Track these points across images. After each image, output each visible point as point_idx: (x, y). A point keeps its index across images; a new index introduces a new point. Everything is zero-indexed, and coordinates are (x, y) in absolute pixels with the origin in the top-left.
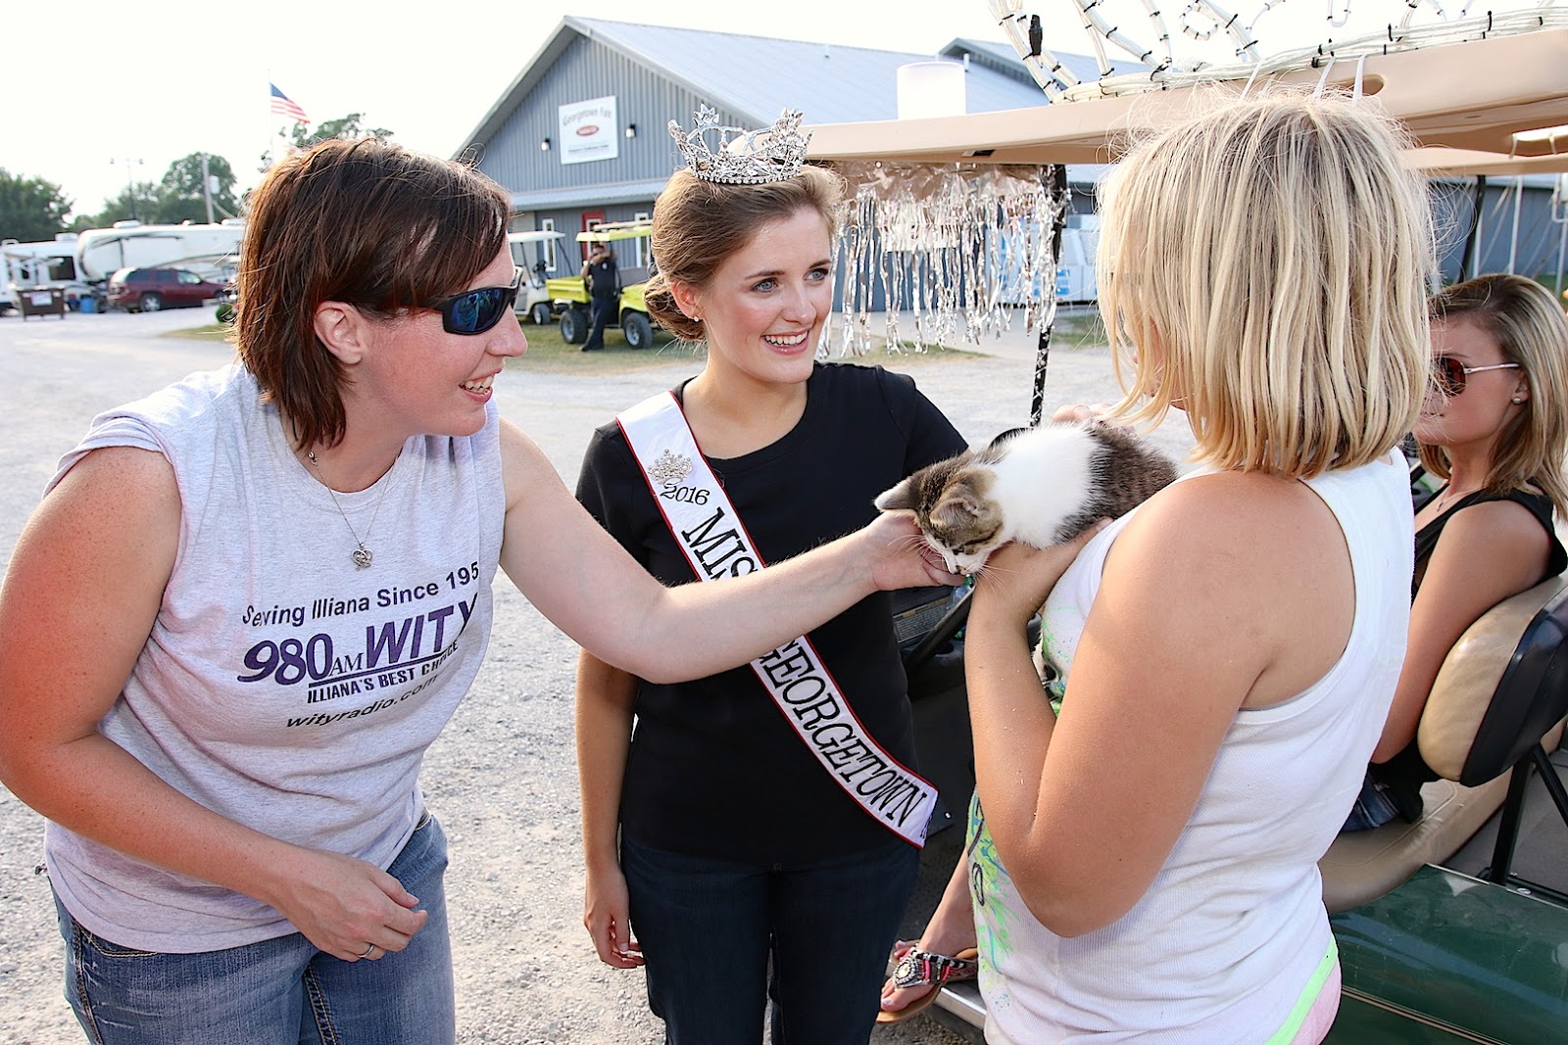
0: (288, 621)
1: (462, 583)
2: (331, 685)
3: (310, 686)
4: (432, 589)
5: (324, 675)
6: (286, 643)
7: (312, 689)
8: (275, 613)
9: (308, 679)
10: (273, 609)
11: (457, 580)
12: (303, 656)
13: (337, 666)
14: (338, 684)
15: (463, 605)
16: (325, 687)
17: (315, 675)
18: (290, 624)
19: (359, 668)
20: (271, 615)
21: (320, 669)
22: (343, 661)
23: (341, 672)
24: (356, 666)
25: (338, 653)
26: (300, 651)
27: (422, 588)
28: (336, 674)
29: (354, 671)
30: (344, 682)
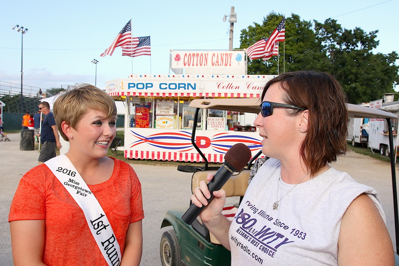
0: (253, 211)
1: (294, 234)
2: (244, 232)
3: (240, 227)
4: (286, 228)
5: (245, 228)
7: (240, 229)
9: (241, 225)
10: (254, 205)
11: (294, 232)
13: (250, 229)
14: (246, 233)
15: (287, 239)
16: (242, 231)
17: (243, 226)
19: (253, 234)
21: (246, 226)
22: (253, 229)
23: (249, 231)
24: (253, 233)
25: (254, 227)
26: (247, 219)
27: (284, 225)
28: (248, 231)
29: (252, 234)
30: (247, 234)
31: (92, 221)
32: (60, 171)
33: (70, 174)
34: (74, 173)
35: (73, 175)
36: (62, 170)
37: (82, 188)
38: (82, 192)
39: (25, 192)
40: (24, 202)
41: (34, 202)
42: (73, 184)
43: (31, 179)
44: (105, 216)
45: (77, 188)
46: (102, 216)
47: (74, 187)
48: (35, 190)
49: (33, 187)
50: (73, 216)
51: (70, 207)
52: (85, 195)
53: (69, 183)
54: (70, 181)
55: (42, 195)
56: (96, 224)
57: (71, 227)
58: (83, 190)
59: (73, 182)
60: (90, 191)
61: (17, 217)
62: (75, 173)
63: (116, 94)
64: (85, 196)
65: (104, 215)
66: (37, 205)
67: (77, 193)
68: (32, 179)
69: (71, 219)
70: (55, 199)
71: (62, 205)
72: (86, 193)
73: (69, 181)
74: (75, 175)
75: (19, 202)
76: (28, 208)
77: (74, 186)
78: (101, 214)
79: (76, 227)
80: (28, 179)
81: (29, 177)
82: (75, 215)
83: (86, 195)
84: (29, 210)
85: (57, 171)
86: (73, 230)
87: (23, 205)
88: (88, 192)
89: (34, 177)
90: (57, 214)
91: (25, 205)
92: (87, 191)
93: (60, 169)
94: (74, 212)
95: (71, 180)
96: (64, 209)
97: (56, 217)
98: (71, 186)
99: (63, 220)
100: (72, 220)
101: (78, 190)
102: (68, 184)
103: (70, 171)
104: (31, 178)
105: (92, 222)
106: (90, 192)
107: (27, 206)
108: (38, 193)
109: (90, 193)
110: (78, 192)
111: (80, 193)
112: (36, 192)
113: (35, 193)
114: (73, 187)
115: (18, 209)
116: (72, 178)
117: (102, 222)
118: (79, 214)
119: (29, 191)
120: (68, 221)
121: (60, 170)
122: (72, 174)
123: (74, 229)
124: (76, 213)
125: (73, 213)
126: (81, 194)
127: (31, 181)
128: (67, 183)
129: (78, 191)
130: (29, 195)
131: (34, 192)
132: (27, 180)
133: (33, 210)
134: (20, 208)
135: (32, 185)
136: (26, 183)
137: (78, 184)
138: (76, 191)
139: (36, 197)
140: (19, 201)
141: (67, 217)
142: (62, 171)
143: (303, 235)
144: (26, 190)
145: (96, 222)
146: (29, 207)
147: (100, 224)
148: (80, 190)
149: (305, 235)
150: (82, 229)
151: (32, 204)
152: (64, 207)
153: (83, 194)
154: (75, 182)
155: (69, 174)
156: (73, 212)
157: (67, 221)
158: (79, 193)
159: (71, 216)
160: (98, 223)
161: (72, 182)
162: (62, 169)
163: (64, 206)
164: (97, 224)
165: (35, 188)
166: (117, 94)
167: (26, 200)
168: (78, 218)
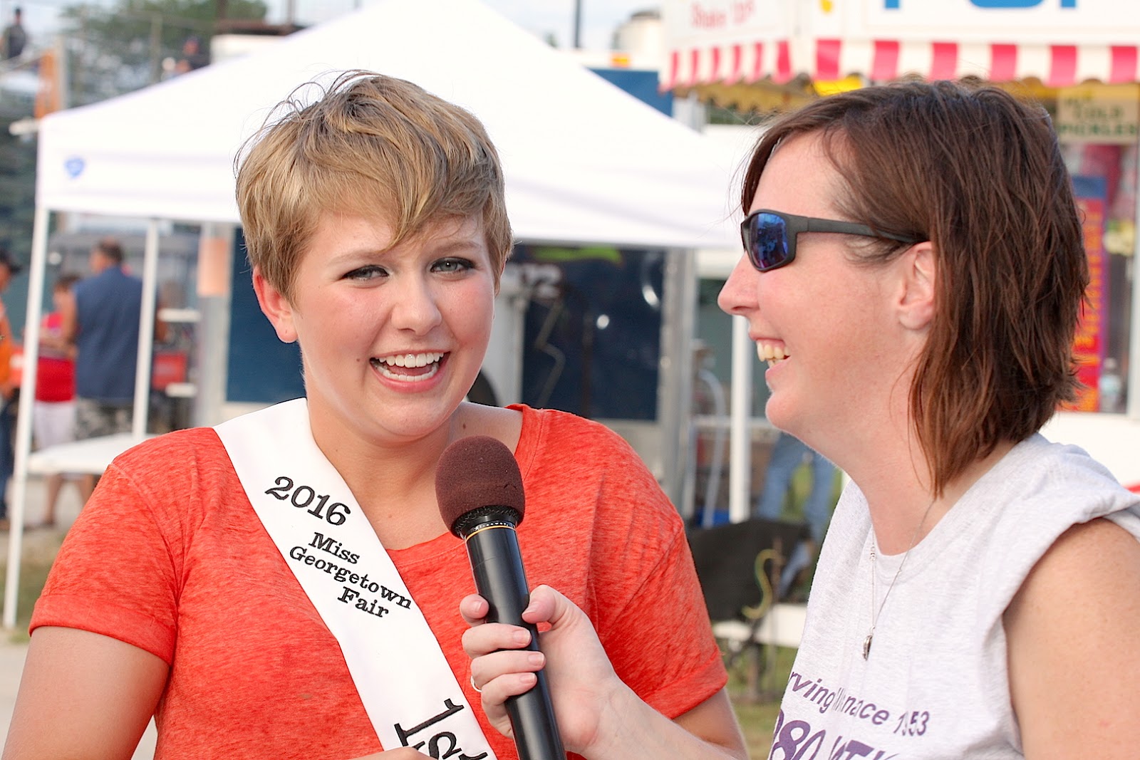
0: (819, 703)
6: (795, 724)
8: (815, 686)
10: (815, 682)
12: (799, 747)
18: (818, 706)
20: (810, 686)
31: (405, 728)
32: (282, 494)
33: (324, 512)
34: (340, 509)
35: (335, 518)
36: (291, 492)
37: (371, 580)
38: (365, 594)
39: (102, 517)
40: (87, 558)
41: (123, 567)
42: (329, 558)
43: (139, 471)
44: (467, 710)
45: (347, 577)
46: (452, 709)
47: (332, 570)
48: (143, 520)
49: (136, 506)
50: (288, 661)
51: (278, 618)
52: (376, 610)
53: (312, 551)
54: (317, 544)
55: (163, 547)
56: (423, 743)
57: (280, 706)
58: (373, 587)
59: (333, 549)
60: (408, 596)
61: (52, 613)
62: (348, 511)
63: (758, 64)
64: (379, 615)
65: (462, 707)
66: (133, 579)
67: (343, 599)
68: (144, 472)
69: (280, 669)
70: (219, 581)
71: (247, 610)
72: (384, 602)
73: (313, 545)
74: (343, 519)
75: (73, 553)
76: (96, 584)
77: (331, 565)
78: (448, 702)
79: (304, 710)
80: (128, 470)
81: (132, 461)
82: (295, 655)
83: (382, 609)
84: (97, 593)
85: (267, 492)
86: (287, 723)
87: (83, 570)
88: (398, 599)
89: (152, 463)
90: (221, 645)
91: (88, 570)
92: (389, 595)
93: (284, 483)
94: (292, 642)
95: (321, 541)
96: (251, 624)
97: (219, 658)
98: (321, 564)
99: (244, 674)
100: (282, 675)
101: (348, 584)
102: (307, 555)
103: (324, 499)
104: (140, 465)
105: (403, 735)
106: (403, 599)
107: (96, 575)
108: (149, 533)
109: (405, 603)
110: (345, 595)
111: (355, 600)
112: (142, 528)
113: (138, 530)
114: (328, 571)
115: (62, 580)
116: (329, 531)
117: (452, 737)
118: (315, 654)
119: (115, 518)
120: (266, 679)
121: (282, 489)
122: (330, 513)
123: (292, 719)
124: (300, 648)
125: (287, 647)
126: (362, 605)
127: (135, 476)
128: (305, 551)
129: (347, 590)
130: (112, 532)
131: (134, 525)
132: (123, 473)
133: (111, 595)
134: (69, 581)
135: (136, 497)
136: (116, 482)
137: (354, 558)
138: (339, 589)
139: (140, 547)
140: (73, 550)
141: (261, 660)
142: (290, 498)
143: (920, 719)
144: (106, 511)
145: (426, 735)
146: (99, 579)
147: (444, 745)
148: (356, 587)
149: (927, 719)
150: (330, 724)
151: (113, 572)
152: (251, 619)
153: (369, 606)
154: (341, 548)
155: (316, 513)
156: (286, 643)
157: (261, 678)
158: (351, 597)
159: (277, 659)
160: (434, 741)
161: (327, 550)
162: (291, 484)
163: (254, 613)
164: (427, 746)
165: (143, 512)
166: (770, 64)
167: (98, 553)
168: (309, 672)
